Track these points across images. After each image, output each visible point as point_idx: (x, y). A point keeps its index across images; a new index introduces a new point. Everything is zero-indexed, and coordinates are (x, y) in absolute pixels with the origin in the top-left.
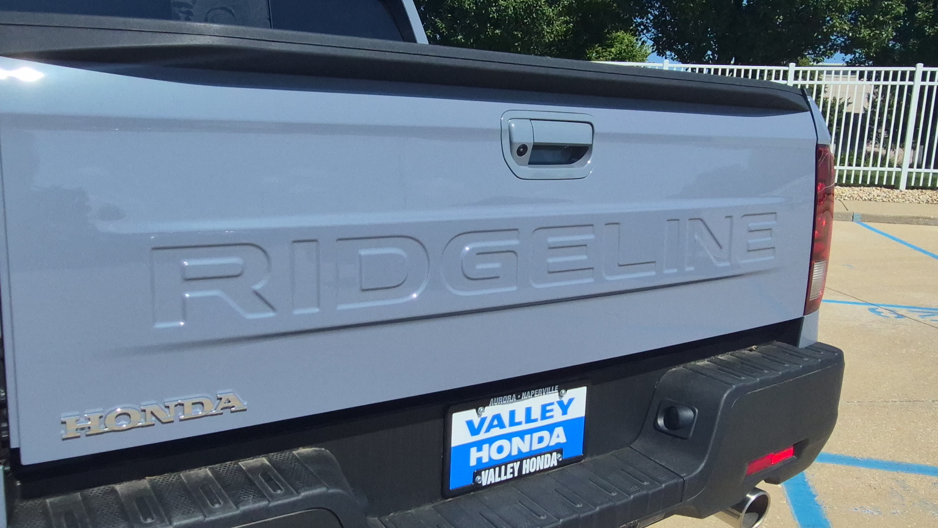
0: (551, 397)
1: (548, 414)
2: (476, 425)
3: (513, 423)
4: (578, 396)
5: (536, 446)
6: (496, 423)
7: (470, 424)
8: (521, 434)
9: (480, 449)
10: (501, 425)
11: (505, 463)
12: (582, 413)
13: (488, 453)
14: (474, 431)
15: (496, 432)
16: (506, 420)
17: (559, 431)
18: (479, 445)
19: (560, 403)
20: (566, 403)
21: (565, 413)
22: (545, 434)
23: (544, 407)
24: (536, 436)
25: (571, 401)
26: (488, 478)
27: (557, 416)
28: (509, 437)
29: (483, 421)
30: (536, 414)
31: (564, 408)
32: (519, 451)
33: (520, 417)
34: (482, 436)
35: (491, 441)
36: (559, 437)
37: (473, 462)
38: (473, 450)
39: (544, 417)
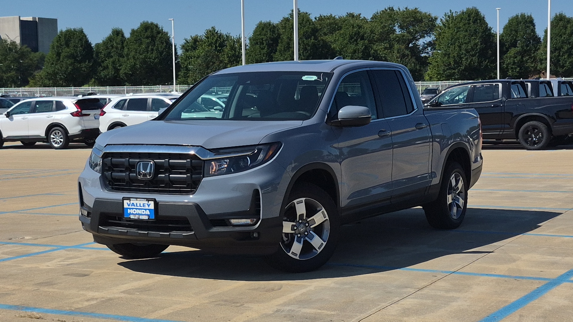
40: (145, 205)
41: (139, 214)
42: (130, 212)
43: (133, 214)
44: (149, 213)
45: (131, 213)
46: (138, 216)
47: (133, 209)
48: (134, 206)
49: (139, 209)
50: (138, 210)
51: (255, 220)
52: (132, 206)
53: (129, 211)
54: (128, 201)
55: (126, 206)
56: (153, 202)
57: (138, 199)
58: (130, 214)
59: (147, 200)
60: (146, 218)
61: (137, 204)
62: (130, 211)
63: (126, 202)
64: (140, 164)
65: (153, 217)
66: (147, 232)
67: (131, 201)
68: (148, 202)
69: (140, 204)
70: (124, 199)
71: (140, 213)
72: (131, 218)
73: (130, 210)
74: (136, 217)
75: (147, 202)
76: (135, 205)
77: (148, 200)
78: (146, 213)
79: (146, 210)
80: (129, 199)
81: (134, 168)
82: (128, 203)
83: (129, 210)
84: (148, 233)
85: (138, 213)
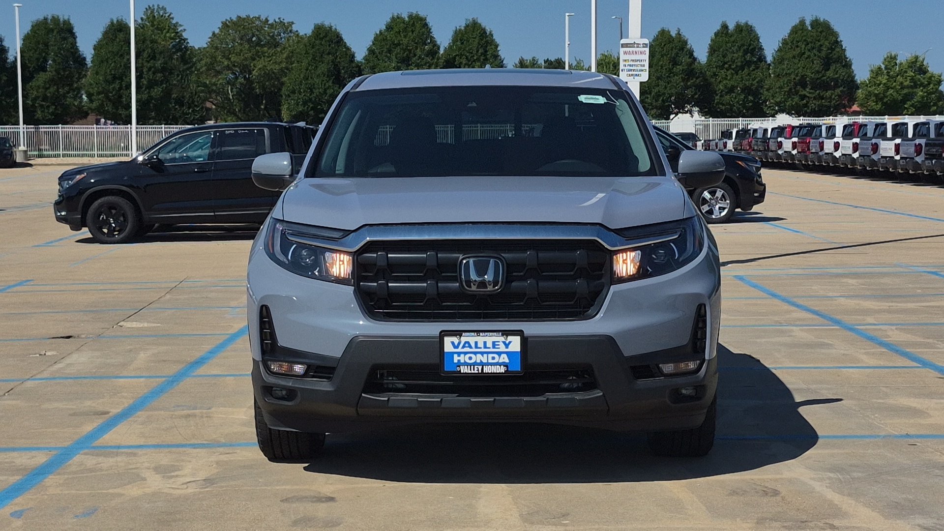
40: (497, 343)
41: (482, 364)
42: (459, 361)
43: (466, 364)
44: (507, 361)
45: (462, 361)
46: (480, 368)
47: (465, 353)
48: (470, 347)
49: (482, 353)
50: (479, 356)
51: (698, 362)
52: (464, 347)
53: (456, 358)
54: (455, 340)
55: (448, 347)
56: (519, 338)
57: (481, 334)
58: (459, 364)
59: (503, 335)
60: (502, 370)
61: (476, 343)
62: (459, 358)
63: (448, 340)
64: (468, 262)
65: (517, 367)
66: (492, 399)
67: (462, 338)
68: (506, 339)
69: (485, 343)
70: (444, 334)
71: (485, 361)
72: (462, 372)
73: (459, 356)
74: (476, 370)
75: (502, 339)
76: (473, 345)
77: (506, 333)
78: (501, 361)
79: (499, 354)
80: (458, 333)
81: (456, 272)
82: (453, 343)
83: (455, 356)
84: (494, 399)
85: (478, 361)
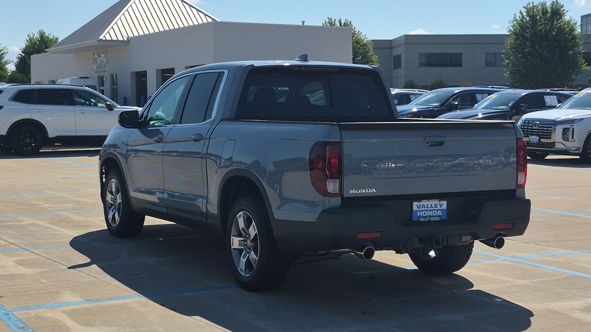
0: (436, 202)
1: (437, 207)
2: (419, 206)
3: (427, 207)
4: (444, 203)
5: (434, 214)
6: (423, 206)
7: (417, 205)
8: (430, 211)
9: (420, 212)
10: (425, 208)
11: (426, 217)
12: (445, 208)
13: (422, 214)
14: (419, 208)
15: (423, 209)
16: (426, 207)
17: (440, 211)
18: (420, 211)
19: (440, 204)
20: (441, 204)
21: (441, 207)
22: (436, 212)
23: (435, 204)
24: (434, 212)
25: (442, 204)
26: (422, 220)
27: (439, 208)
28: (427, 211)
29: (420, 205)
30: (433, 206)
31: (441, 206)
32: (429, 215)
33: (429, 206)
34: (420, 209)
35: (422, 211)
36: (440, 213)
37: (418, 215)
38: (418, 212)
39: (435, 207)
